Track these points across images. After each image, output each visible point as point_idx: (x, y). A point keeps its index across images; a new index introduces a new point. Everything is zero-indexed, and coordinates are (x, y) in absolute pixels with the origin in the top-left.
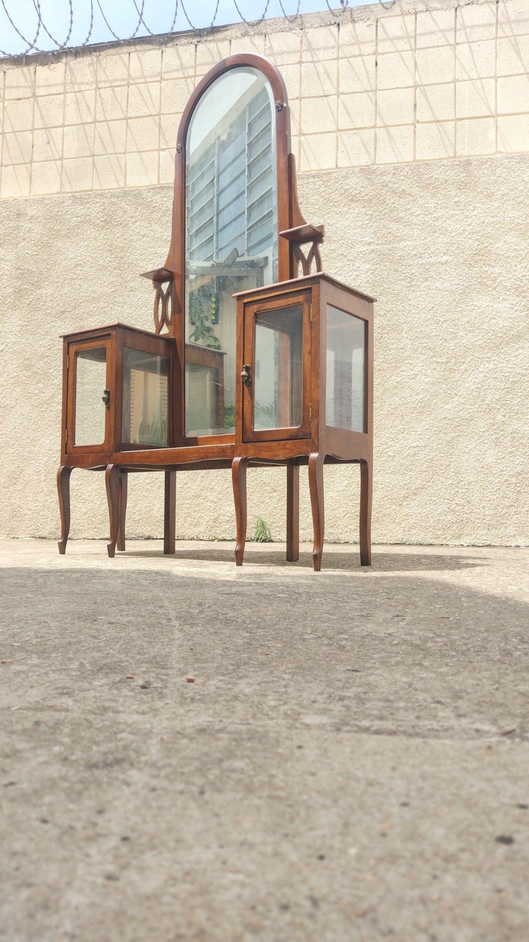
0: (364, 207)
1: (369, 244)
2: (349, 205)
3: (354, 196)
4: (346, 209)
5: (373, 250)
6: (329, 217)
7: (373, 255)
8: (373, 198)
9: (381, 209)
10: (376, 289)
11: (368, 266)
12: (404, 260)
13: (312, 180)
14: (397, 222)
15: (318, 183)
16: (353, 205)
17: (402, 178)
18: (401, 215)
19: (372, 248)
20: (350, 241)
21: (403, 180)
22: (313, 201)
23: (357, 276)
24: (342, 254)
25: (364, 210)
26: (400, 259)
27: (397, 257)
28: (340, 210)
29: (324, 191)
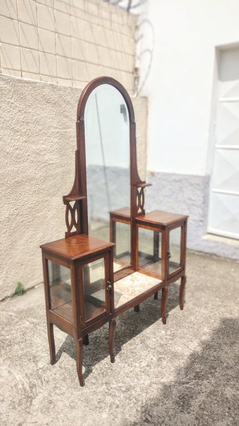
0: (53, 107)
1: (56, 128)
2: (46, 105)
3: (48, 100)
4: (45, 106)
5: (58, 132)
6: (37, 110)
7: (58, 135)
8: (56, 103)
9: (60, 110)
10: (60, 153)
11: (56, 140)
12: (70, 138)
13: (26, 85)
14: (66, 118)
15: (30, 87)
16: (48, 105)
17: (67, 94)
18: (68, 114)
19: (58, 130)
20: (48, 125)
21: (68, 95)
22: (28, 98)
23: (52, 145)
24: (45, 133)
25: (53, 109)
26: (69, 138)
27: (67, 137)
28: (42, 106)
29: (33, 93)
